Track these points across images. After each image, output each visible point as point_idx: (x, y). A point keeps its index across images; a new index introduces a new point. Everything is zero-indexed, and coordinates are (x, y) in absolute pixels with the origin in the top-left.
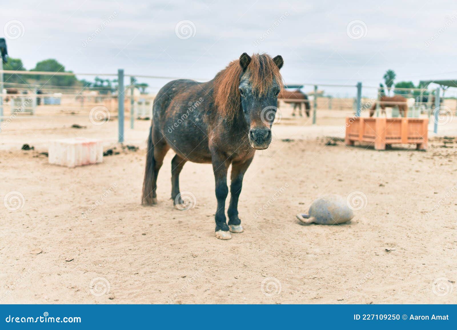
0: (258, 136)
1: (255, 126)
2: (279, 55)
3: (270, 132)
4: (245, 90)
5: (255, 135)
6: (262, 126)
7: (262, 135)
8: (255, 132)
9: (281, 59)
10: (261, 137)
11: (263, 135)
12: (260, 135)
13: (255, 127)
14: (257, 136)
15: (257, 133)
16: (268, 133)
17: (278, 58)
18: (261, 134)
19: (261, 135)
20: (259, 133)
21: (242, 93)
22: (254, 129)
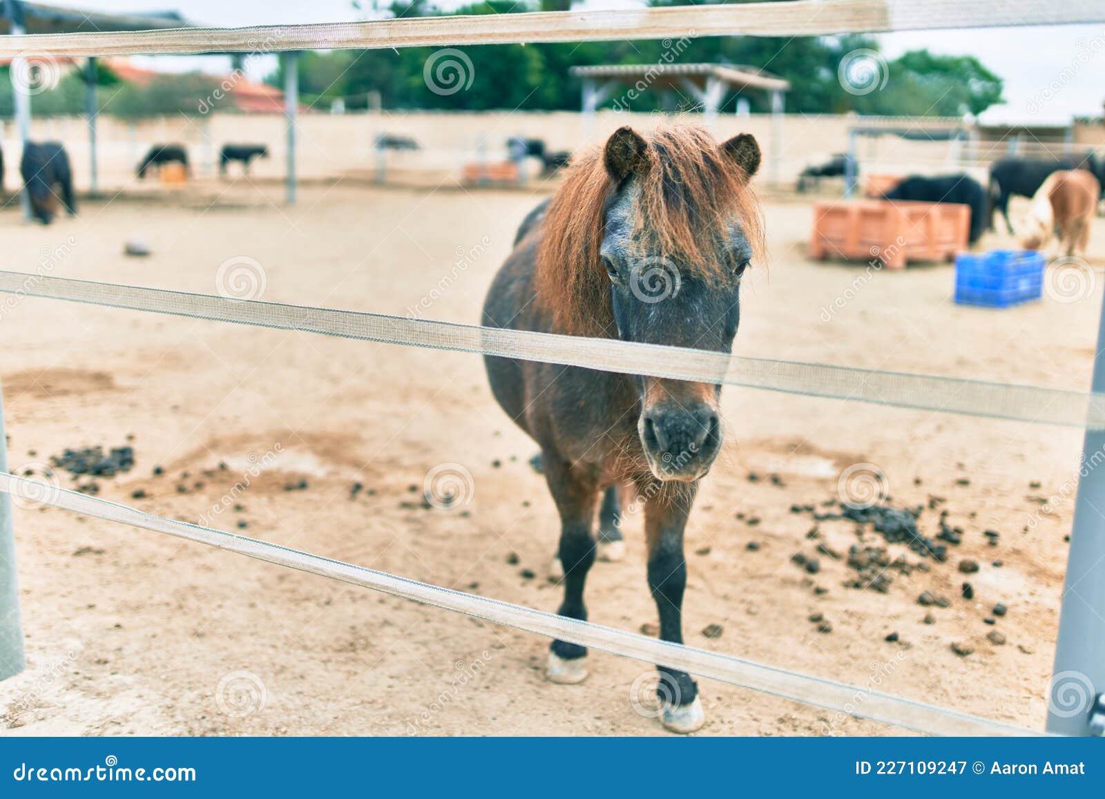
0: (674, 439)
1: (660, 400)
2: (746, 132)
3: (714, 420)
4: (624, 263)
5: (663, 432)
6: (688, 401)
7: (687, 435)
8: (662, 421)
9: (751, 145)
10: (684, 439)
11: (691, 434)
12: (680, 433)
13: (660, 404)
14: (670, 437)
15: (669, 425)
16: (709, 424)
17: (743, 143)
18: (683, 428)
19: (683, 435)
20: (675, 426)
21: (614, 272)
22: (658, 412)
